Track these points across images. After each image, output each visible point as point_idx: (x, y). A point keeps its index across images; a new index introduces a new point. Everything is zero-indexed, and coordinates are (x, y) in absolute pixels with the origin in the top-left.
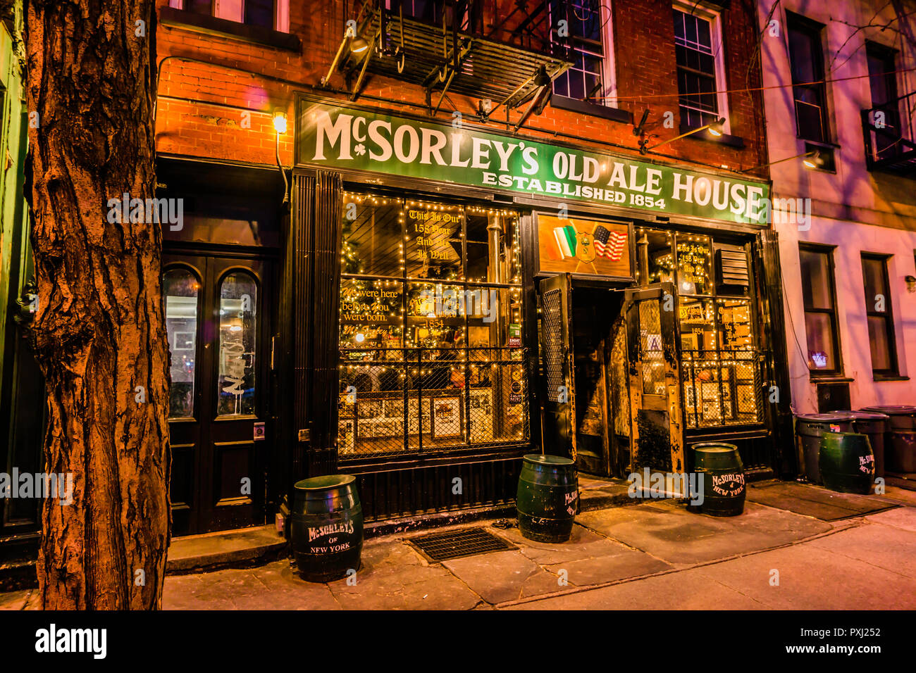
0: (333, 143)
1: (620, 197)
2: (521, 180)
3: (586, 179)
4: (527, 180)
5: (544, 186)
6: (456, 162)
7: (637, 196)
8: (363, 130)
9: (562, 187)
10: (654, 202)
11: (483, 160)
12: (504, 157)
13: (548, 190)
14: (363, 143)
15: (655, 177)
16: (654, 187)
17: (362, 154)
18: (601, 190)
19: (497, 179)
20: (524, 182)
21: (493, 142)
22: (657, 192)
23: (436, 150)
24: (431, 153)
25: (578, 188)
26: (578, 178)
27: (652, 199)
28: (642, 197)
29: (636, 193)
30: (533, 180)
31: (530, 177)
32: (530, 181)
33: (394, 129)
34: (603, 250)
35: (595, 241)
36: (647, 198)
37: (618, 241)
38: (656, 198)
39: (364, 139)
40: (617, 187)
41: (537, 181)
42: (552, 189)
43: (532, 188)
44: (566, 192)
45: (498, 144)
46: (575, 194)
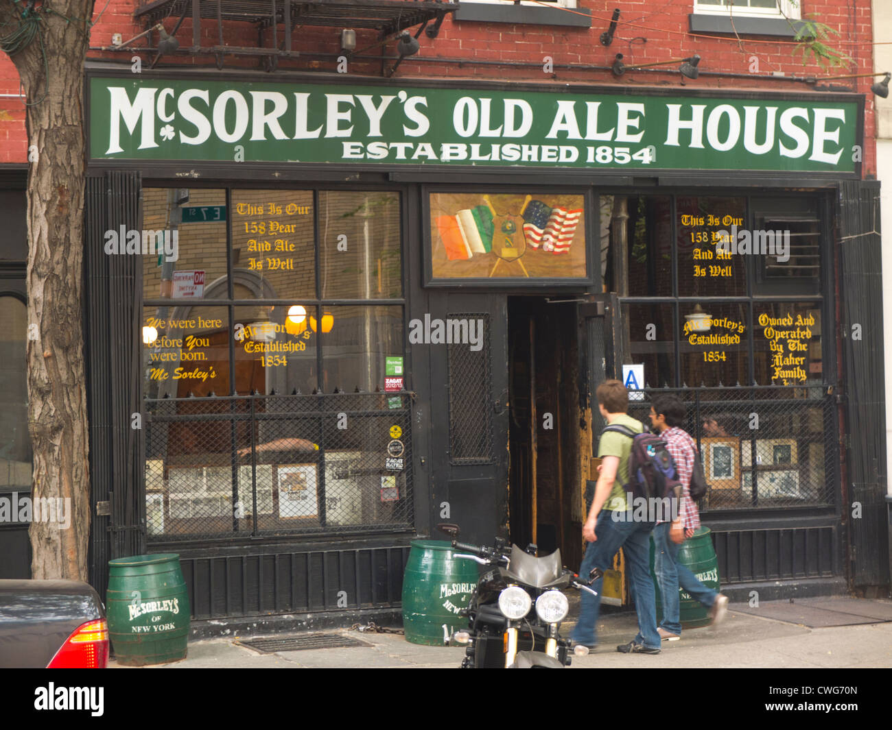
0: (131, 129)
1: (569, 154)
2: (401, 148)
3: (509, 132)
4: (411, 145)
5: (438, 152)
6: (302, 132)
7: (600, 150)
8: (171, 105)
9: (469, 151)
10: (631, 153)
11: (342, 125)
12: (375, 116)
13: (446, 156)
14: (171, 123)
15: (632, 115)
16: (631, 130)
17: (170, 138)
18: (535, 148)
19: (364, 150)
20: (407, 149)
21: (357, 96)
22: (637, 138)
23: (273, 120)
24: (266, 125)
25: (495, 148)
26: (496, 133)
27: (627, 150)
28: (609, 150)
29: (596, 144)
30: (420, 146)
31: (416, 141)
32: (416, 146)
33: (213, 99)
34: (538, 238)
35: (525, 226)
36: (617, 149)
37: (566, 223)
38: (634, 148)
39: (172, 117)
40: (563, 138)
41: (428, 146)
42: (452, 154)
43: (419, 156)
44: (476, 156)
45: (366, 100)
46: (491, 157)
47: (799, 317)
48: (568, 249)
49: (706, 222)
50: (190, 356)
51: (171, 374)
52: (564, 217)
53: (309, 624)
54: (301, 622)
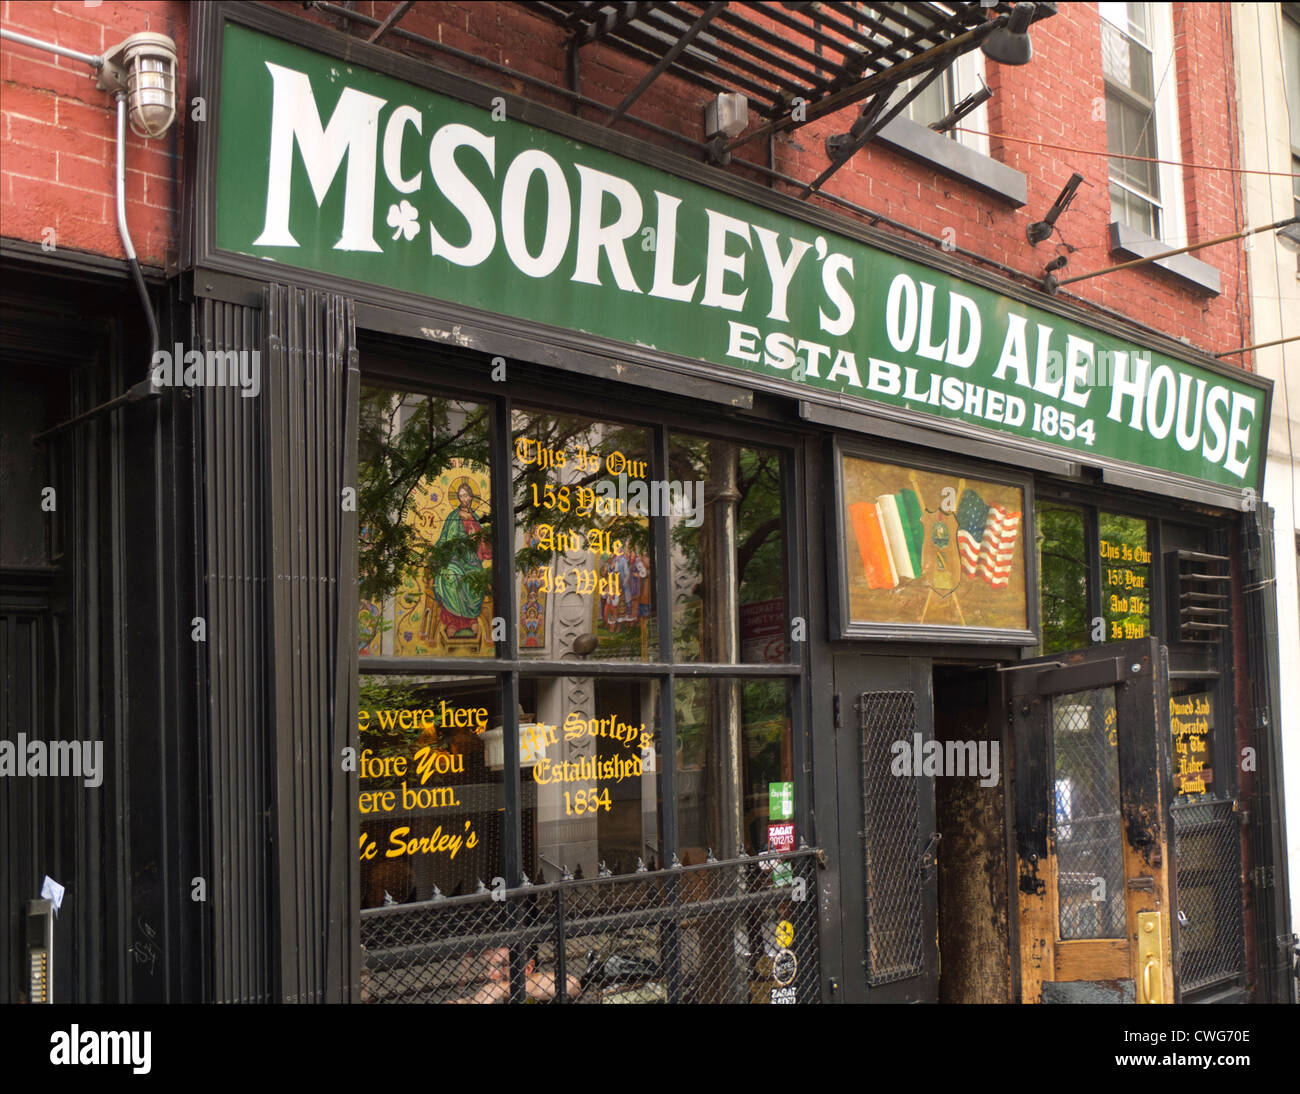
0: (320, 189)
1: (1015, 411)
2: (813, 353)
4: (826, 350)
5: (864, 374)
6: (665, 287)
7: (1046, 411)
8: (415, 154)
9: (903, 378)
10: (1077, 425)
11: (730, 283)
12: (781, 275)
13: (873, 383)
14: (413, 198)
16: (1079, 386)
17: (410, 236)
18: (980, 392)
19: (761, 347)
20: (822, 356)
21: (756, 228)
22: (1083, 401)
23: (614, 239)
24: (602, 249)
25: (935, 381)
26: (937, 354)
27: (1072, 417)
28: (1055, 414)
29: (1046, 400)
30: (840, 356)
31: (835, 343)
32: (834, 355)
33: (505, 159)
34: (974, 558)
35: (961, 533)
36: (1063, 415)
37: (1004, 534)
38: (1079, 416)
39: (416, 183)
40: (1009, 386)
41: (850, 358)
42: (881, 382)
43: (838, 376)
44: (911, 391)
45: (768, 239)
46: (928, 398)
48: (1006, 580)
49: (1121, 553)
50: (424, 798)
51: (384, 845)
52: (1002, 523)
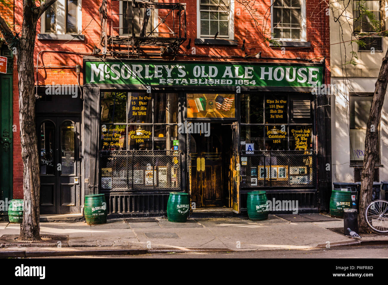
0: (97, 76)
1: (229, 82)
2: (177, 80)
3: (211, 76)
4: (180, 80)
5: (189, 81)
6: (147, 76)
7: (239, 81)
8: (109, 69)
9: (198, 81)
10: (249, 82)
11: (159, 74)
12: (169, 72)
13: (191, 83)
14: (109, 74)
15: (249, 70)
16: (249, 75)
17: (108, 78)
18: (219, 80)
19: (166, 81)
21: (164, 66)
22: (251, 77)
23: (138, 73)
24: (136, 74)
25: (206, 80)
26: (206, 76)
27: (248, 81)
28: (242, 81)
29: (238, 79)
30: (183, 80)
31: (182, 78)
33: (121, 67)
34: (220, 106)
35: (216, 103)
36: (245, 81)
37: (229, 102)
38: (250, 80)
39: (109, 72)
40: (227, 77)
41: (185, 80)
42: (193, 82)
43: (183, 83)
44: (200, 83)
45: (167, 67)
46: (205, 83)
47: (305, 130)
48: (229, 110)
49: (275, 102)
50: (115, 139)
52: (228, 100)
53: (148, 215)
54: (146, 215)
